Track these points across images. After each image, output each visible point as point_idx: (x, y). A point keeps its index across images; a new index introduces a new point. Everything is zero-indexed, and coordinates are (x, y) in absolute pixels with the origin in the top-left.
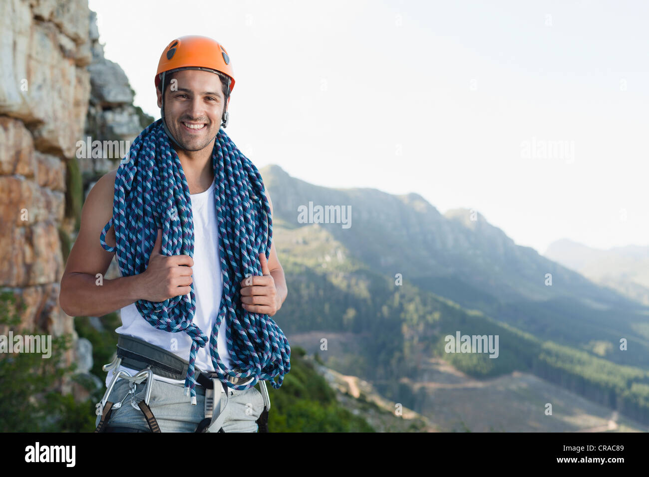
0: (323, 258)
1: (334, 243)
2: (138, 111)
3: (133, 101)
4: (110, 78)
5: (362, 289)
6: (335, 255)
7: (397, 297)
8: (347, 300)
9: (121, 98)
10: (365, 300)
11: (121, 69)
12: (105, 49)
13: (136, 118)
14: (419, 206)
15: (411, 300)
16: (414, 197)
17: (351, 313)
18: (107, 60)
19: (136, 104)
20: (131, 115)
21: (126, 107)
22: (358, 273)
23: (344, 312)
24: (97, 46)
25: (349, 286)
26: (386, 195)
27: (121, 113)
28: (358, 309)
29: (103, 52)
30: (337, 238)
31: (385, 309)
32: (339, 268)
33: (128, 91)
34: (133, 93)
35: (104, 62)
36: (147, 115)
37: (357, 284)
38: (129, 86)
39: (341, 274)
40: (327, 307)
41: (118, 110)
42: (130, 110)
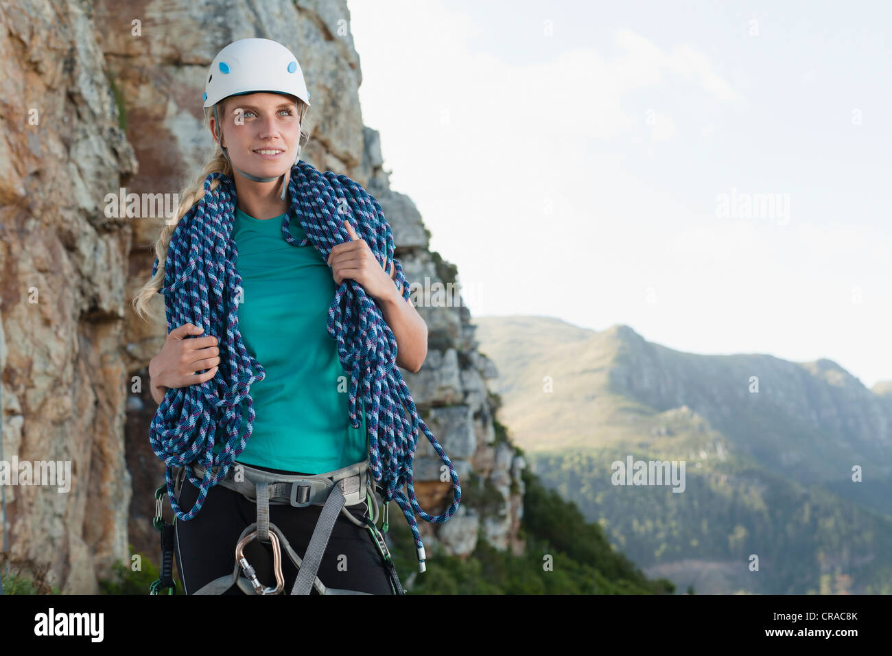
0: (697, 454)
1: (712, 434)
2: (436, 257)
3: (428, 245)
4: (398, 216)
5: (755, 498)
6: (714, 449)
7: (807, 509)
8: (734, 514)
9: (411, 241)
10: (760, 514)
11: (412, 203)
12: (391, 178)
13: (431, 267)
14: (834, 378)
15: (828, 514)
16: (826, 365)
17: (740, 533)
18: (392, 192)
19: (432, 249)
20: (425, 263)
21: (417, 253)
22: (748, 474)
23: (731, 531)
24: (380, 175)
25: (736, 494)
26: (784, 362)
27: (412, 261)
28: (750, 527)
29: (388, 183)
30: (715, 426)
31: (790, 528)
32: (719, 467)
33: (421, 232)
34: (428, 234)
35: (388, 195)
36: (447, 262)
37: (747, 491)
38: (423, 225)
39: (723, 478)
40: (705, 526)
41: (409, 257)
42: (424, 256)
